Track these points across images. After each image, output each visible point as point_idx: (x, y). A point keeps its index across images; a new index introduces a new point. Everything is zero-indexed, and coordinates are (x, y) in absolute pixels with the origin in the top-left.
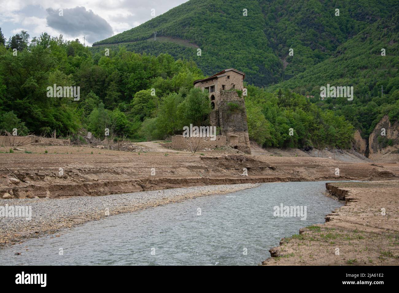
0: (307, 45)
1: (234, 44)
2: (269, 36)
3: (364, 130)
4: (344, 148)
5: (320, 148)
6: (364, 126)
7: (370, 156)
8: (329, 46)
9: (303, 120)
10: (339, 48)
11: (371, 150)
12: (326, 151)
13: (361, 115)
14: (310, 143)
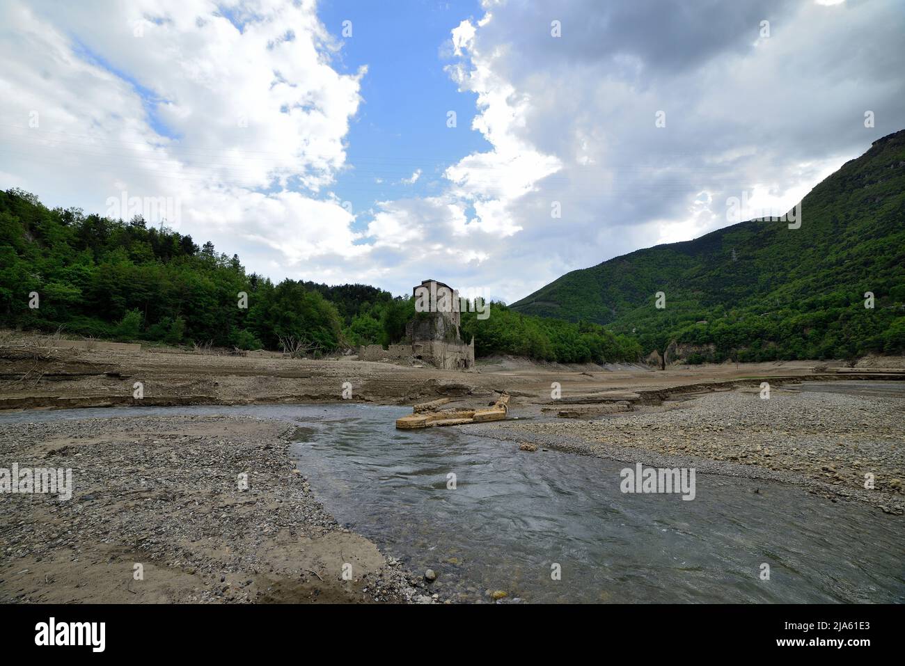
0: (627, 300)
1: (581, 302)
2: (603, 297)
3: (660, 349)
4: (633, 362)
5: (612, 362)
6: (660, 347)
7: (666, 367)
8: (641, 300)
9: (596, 341)
10: (646, 300)
11: (666, 364)
12: (617, 364)
13: (657, 339)
14: (603, 358)
